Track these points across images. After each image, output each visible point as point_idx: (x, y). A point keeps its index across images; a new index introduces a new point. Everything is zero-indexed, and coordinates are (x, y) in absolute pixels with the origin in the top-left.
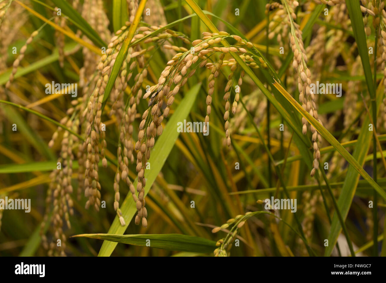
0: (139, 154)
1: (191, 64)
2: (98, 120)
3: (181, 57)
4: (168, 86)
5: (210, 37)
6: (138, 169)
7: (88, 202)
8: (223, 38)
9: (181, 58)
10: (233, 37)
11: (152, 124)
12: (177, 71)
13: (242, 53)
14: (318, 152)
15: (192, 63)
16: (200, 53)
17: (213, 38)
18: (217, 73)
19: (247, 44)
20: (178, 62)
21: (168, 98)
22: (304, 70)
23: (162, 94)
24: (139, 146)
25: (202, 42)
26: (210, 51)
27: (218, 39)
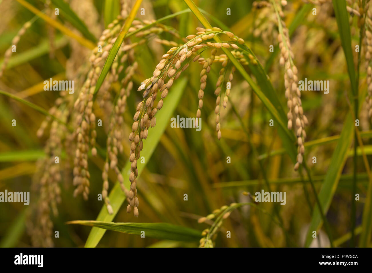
0: (133, 145)
1: (185, 59)
2: (89, 111)
3: (175, 51)
4: (162, 79)
5: (204, 32)
6: (131, 159)
7: (77, 191)
8: (216, 34)
9: (175, 53)
10: (225, 33)
11: (146, 116)
12: (171, 65)
13: (233, 49)
14: (303, 147)
15: (186, 57)
16: (194, 48)
17: (207, 33)
18: (209, 68)
19: (239, 40)
20: (172, 56)
21: (162, 91)
22: (291, 67)
23: (157, 87)
24: (133, 137)
25: (196, 38)
26: (203, 46)
27: (211, 35)
